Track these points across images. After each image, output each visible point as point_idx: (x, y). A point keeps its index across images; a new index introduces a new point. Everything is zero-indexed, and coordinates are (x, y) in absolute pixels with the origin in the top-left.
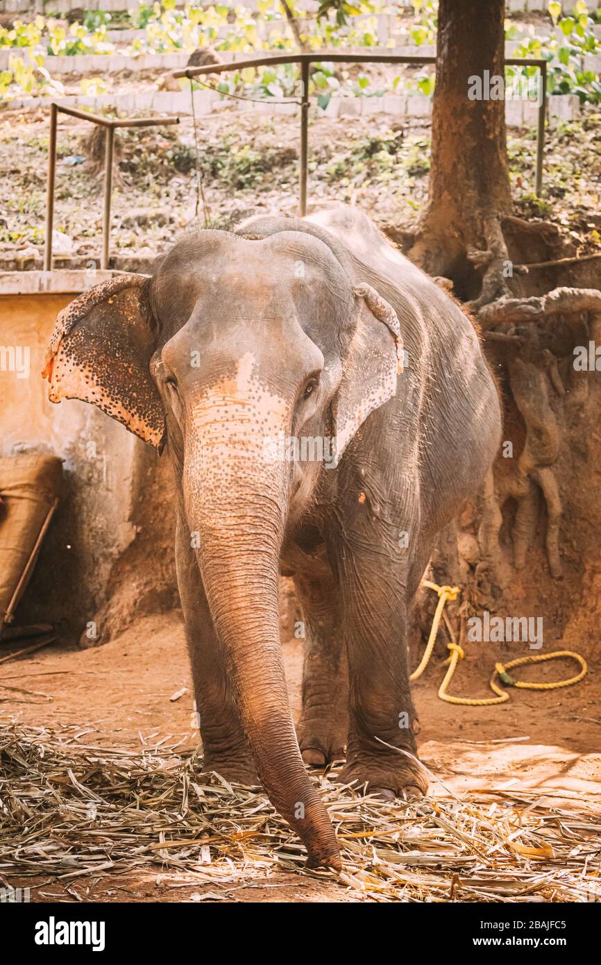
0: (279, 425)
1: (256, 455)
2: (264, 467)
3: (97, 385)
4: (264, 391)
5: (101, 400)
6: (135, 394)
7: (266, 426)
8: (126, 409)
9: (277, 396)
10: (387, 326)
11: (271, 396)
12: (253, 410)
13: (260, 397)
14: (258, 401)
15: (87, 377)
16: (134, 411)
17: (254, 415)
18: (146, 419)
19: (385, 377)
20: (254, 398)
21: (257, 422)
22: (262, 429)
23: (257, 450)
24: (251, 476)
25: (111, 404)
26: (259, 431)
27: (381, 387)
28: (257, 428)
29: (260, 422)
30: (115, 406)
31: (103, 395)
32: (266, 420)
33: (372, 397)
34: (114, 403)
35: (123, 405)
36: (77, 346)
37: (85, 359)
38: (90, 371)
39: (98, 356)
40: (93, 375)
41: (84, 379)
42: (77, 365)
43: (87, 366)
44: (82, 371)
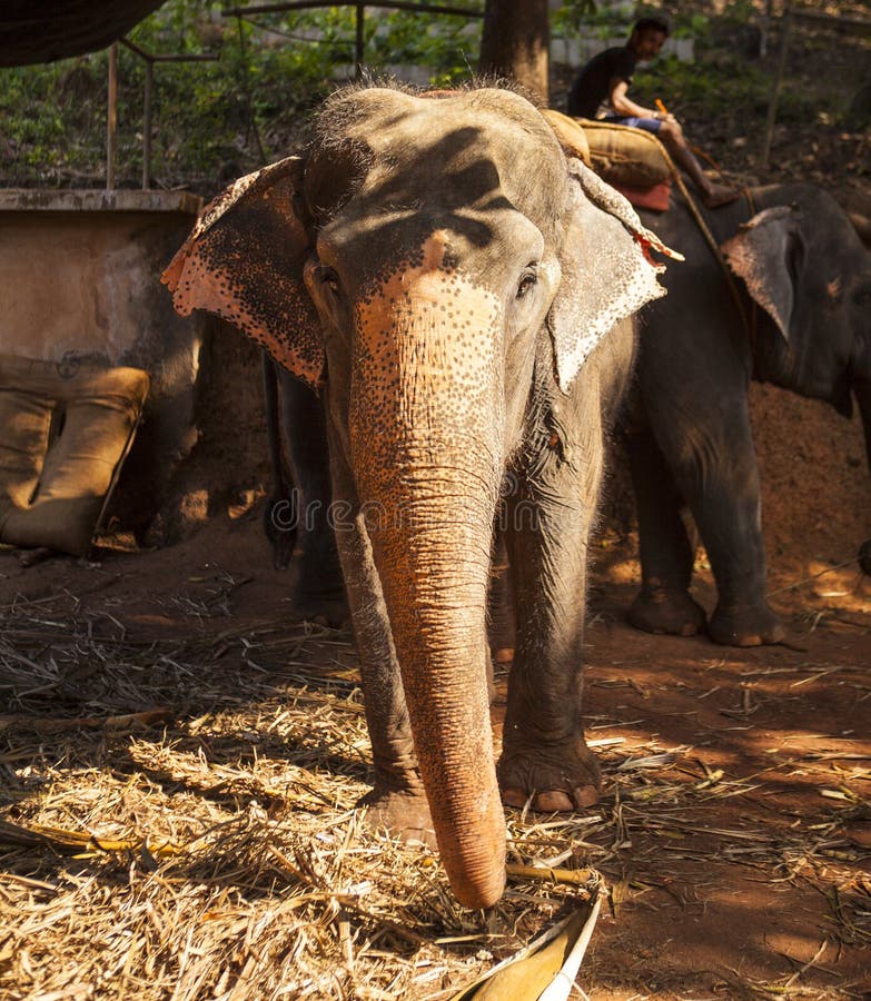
0: (485, 330)
1: (453, 372)
2: (466, 390)
3: (236, 297)
4: (464, 281)
5: (239, 316)
6: (285, 315)
7: (467, 331)
8: (271, 332)
9: (482, 288)
10: (620, 219)
11: (475, 288)
12: (449, 309)
13: (458, 290)
14: (456, 295)
15: (223, 285)
16: (283, 336)
17: (451, 316)
18: (298, 348)
19: (627, 283)
20: (449, 291)
21: (455, 326)
22: (462, 335)
23: (455, 366)
24: (448, 404)
25: (251, 323)
26: (458, 339)
27: (623, 295)
28: (455, 333)
29: (459, 325)
30: (256, 327)
31: (242, 310)
32: (468, 323)
33: (611, 306)
34: (256, 323)
35: (269, 327)
36: (215, 247)
37: (224, 262)
38: (228, 278)
39: (241, 261)
40: (232, 284)
41: (219, 289)
42: (212, 269)
43: (225, 271)
44: (217, 277)
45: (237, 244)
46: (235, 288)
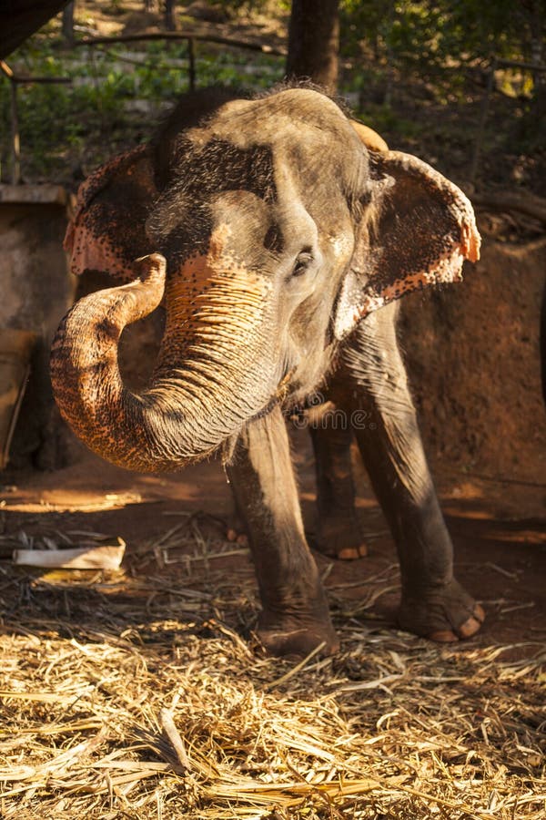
5: (123, 272)
15: (107, 249)
36: (97, 218)
37: (105, 230)
38: (110, 243)
39: (118, 227)
40: (113, 247)
41: (105, 252)
42: (97, 237)
43: (107, 237)
44: (102, 243)
45: (114, 214)
46: (116, 250)
